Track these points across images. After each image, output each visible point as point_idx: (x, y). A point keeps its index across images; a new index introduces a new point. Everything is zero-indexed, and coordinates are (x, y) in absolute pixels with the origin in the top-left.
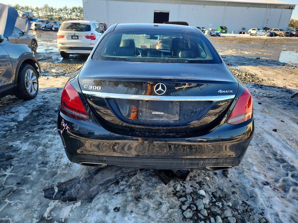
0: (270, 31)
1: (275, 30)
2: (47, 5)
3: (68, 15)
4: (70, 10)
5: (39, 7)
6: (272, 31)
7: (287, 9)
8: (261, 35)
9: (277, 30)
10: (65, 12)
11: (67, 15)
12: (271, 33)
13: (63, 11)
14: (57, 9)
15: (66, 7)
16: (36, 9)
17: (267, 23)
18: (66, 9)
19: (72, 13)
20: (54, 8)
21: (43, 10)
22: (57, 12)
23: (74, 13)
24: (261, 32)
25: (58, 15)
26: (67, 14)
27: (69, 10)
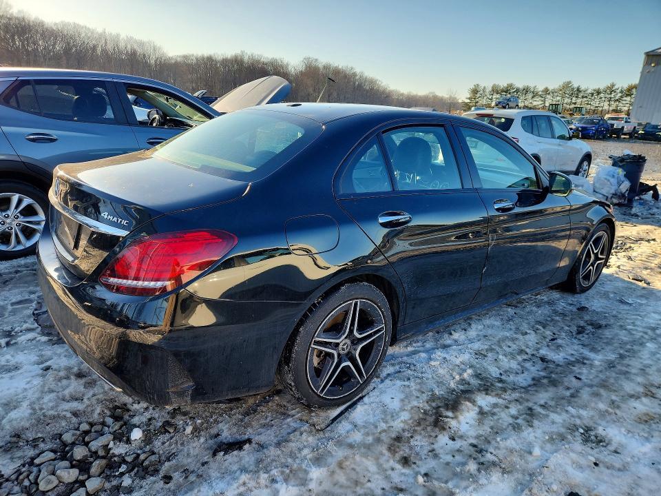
2: (570, 82)
3: (613, 103)
4: (622, 92)
5: (551, 88)
10: (607, 96)
11: (608, 103)
13: (602, 95)
14: (589, 91)
15: (613, 85)
16: (543, 91)
18: (611, 89)
19: (625, 98)
20: (583, 88)
21: (556, 94)
22: (586, 97)
23: (628, 99)
25: (586, 102)
26: (609, 101)
27: (618, 91)
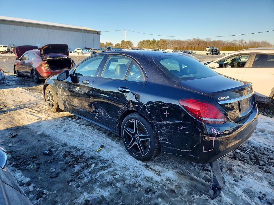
0: (92, 50)
1: (94, 50)
6: (93, 50)
7: (96, 34)
8: (87, 54)
9: (96, 50)
12: (93, 52)
17: (85, 44)
24: (85, 51)
